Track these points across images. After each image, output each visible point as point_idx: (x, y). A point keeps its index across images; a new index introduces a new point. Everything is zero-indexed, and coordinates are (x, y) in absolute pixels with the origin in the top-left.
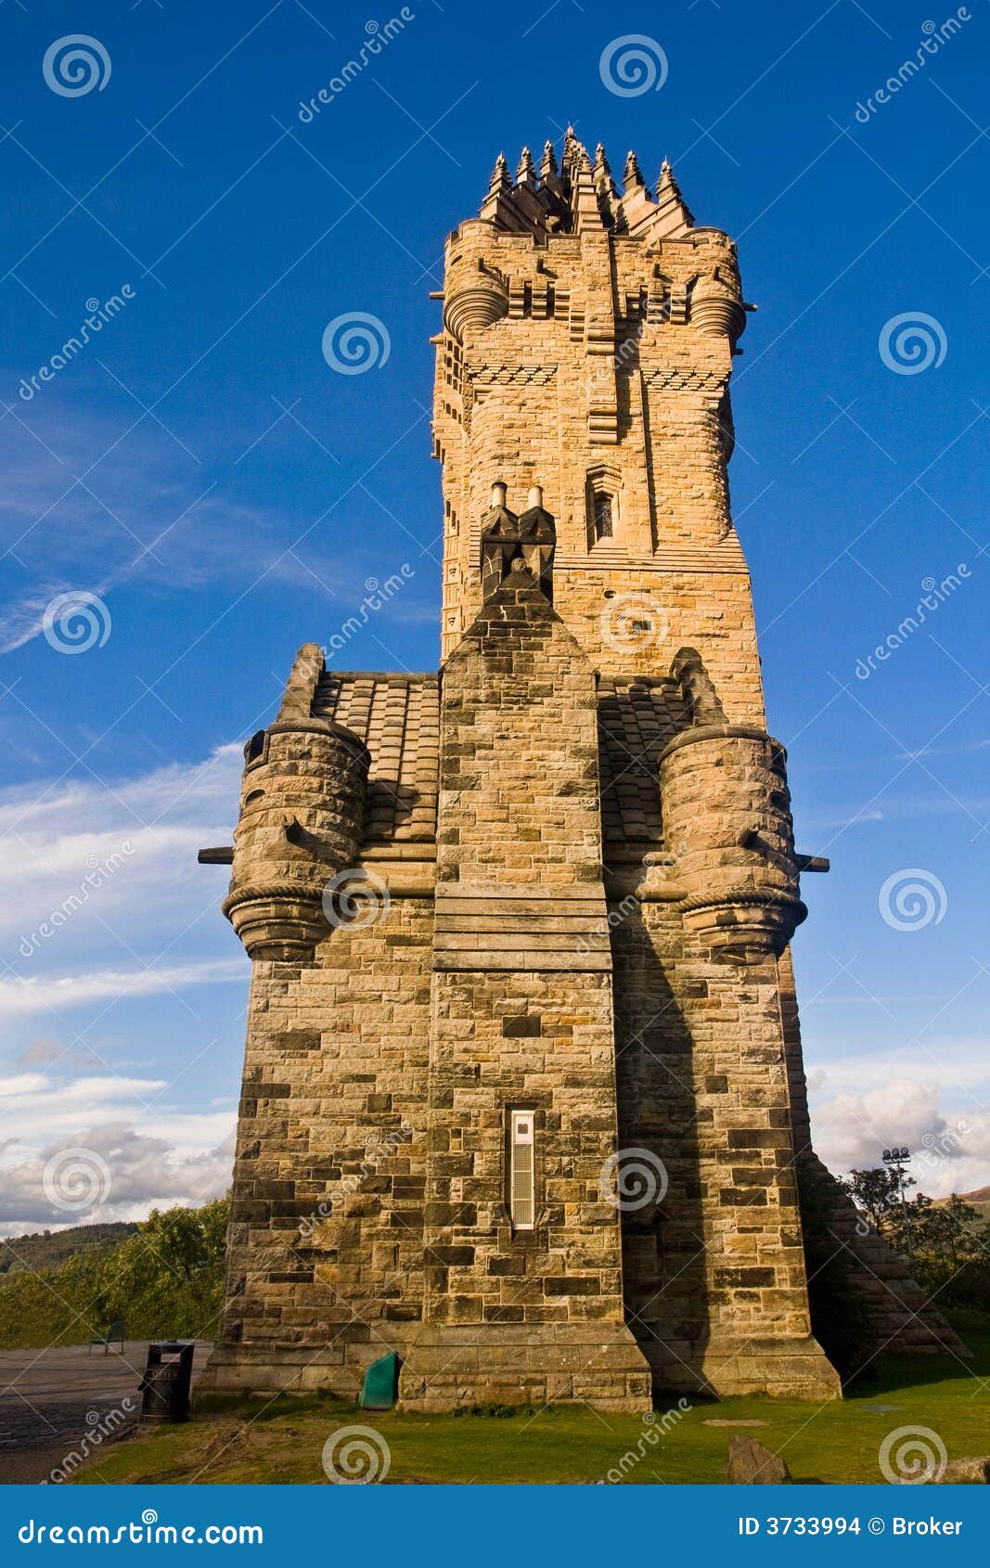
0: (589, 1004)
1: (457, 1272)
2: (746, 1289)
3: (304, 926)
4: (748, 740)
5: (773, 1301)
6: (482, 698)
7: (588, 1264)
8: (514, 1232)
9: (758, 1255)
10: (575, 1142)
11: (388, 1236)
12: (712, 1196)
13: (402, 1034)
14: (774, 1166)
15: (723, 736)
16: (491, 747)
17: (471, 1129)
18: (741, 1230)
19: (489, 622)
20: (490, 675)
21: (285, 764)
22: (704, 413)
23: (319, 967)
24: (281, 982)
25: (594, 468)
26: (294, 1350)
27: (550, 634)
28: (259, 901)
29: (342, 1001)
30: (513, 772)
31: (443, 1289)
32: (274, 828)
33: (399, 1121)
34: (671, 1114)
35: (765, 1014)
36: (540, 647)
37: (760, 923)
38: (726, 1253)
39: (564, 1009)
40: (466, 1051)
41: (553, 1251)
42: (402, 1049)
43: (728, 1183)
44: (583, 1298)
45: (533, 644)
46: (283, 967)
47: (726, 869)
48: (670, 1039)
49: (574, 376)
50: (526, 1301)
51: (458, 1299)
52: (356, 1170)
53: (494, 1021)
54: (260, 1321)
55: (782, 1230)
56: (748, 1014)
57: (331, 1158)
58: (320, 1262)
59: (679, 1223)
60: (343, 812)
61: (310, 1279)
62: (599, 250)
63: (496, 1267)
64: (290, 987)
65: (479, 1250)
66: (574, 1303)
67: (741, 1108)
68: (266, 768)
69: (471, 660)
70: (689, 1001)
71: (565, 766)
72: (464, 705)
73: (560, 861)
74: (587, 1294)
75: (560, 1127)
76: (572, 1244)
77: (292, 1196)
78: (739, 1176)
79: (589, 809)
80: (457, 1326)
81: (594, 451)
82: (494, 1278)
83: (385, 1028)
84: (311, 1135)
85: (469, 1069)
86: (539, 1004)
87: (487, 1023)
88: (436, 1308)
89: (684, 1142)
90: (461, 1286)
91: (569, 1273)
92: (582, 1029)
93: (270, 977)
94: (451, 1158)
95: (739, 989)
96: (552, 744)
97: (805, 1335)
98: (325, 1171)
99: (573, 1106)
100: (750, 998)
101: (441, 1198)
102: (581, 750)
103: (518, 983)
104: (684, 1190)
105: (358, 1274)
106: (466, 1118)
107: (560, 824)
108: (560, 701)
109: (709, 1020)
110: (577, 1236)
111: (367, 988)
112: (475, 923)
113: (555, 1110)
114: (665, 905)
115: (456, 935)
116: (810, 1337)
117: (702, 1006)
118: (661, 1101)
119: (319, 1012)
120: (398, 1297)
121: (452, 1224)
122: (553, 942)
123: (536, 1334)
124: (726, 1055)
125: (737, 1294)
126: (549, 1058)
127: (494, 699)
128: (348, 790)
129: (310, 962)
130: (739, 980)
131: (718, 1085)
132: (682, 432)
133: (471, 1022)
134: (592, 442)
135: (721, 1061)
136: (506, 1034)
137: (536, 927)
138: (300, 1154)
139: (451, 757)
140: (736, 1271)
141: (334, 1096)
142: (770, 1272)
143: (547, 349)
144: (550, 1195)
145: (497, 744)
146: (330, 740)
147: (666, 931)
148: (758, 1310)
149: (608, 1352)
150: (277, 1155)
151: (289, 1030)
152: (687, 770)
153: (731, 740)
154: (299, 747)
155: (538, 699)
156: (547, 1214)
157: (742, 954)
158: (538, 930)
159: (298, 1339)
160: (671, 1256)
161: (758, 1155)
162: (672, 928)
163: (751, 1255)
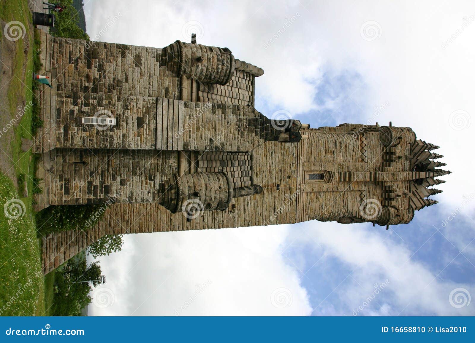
0: (146, 142)
1: (71, 101)
2: (64, 186)
3: (172, 63)
4: (227, 197)
5: (60, 194)
6: (240, 117)
7: (72, 138)
8: (82, 117)
9: (73, 191)
10: (107, 136)
11: (81, 85)
12: (90, 179)
13: (139, 91)
14: (99, 198)
15: (229, 189)
16: (225, 119)
17: (111, 107)
18: (80, 187)
19: (265, 120)
20: (248, 120)
21: (220, 58)
22: (351, 211)
23: (160, 67)
24: (155, 57)
25: (332, 173)
26: (50, 58)
27: (260, 138)
28: (179, 50)
29: (150, 74)
30: (217, 125)
31: (66, 97)
32: (201, 54)
33: (114, 89)
34: (114, 168)
35: (144, 198)
36: (256, 135)
37: (171, 197)
38: (74, 182)
39: (145, 135)
40: (133, 106)
41: (76, 128)
42: (135, 91)
43: (94, 184)
44: (63, 136)
45: (257, 133)
46: (160, 57)
47: (187, 188)
48: (137, 169)
49: (363, 168)
50: (62, 120)
51: (64, 101)
52: (100, 76)
53: (142, 114)
54: (58, 48)
55: (80, 199)
56: (144, 193)
57: (104, 69)
58: (75, 65)
59: (83, 169)
60: (206, 75)
61: (70, 63)
62: (406, 177)
63: (72, 112)
64: (154, 59)
65: (77, 107)
66: (61, 133)
67: (116, 189)
68: (219, 53)
69: (253, 114)
70: (148, 176)
71: (219, 141)
72: (238, 112)
73: (190, 138)
74: (64, 137)
75: (111, 132)
76: (78, 134)
77: (93, 58)
78: (96, 187)
79: (206, 147)
80: (56, 101)
81: (337, 174)
82: (69, 111)
83: (141, 86)
84: (111, 64)
85: (128, 107)
86: (146, 127)
87: (141, 112)
88: (61, 95)
89: (106, 172)
90: (67, 102)
91: (70, 132)
92: (139, 140)
93: (157, 53)
94: (103, 100)
95: (151, 191)
96: (226, 137)
97: (50, 203)
98: (100, 67)
99: (117, 136)
100: (149, 194)
101: (91, 97)
102: (224, 145)
103: (153, 122)
104: (92, 171)
105: (71, 76)
106: (114, 105)
107: (201, 138)
108: (240, 140)
109: (142, 181)
110: (80, 135)
111: (153, 81)
112: (171, 111)
113: (116, 131)
114: (177, 170)
115: (167, 105)
116: (50, 204)
117: (146, 179)
118: (118, 166)
119: (146, 67)
120: (64, 87)
121: (84, 100)
122: (165, 133)
123: (54, 122)
124: (132, 185)
125: (62, 184)
126: (131, 130)
127: (240, 120)
128: (213, 77)
129: (161, 65)
130: (154, 191)
131: (123, 183)
132: (344, 203)
133: (142, 108)
134: (341, 173)
135: (130, 184)
136: (138, 118)
137: (170, 128)
138: (105, 61)
139: (222, 107)
140: (69, 184)
141: (122, 71)
142: (68, 194)
143: (372, 159)
144: (91, 128)
145: (226, 121)
146: (228, 72)
147: (169, 170)
148: (58, 190)
149: (48, 142)
150: (105, 54)
151: (141, 58)
152: (218, 178)
153: (227, 192)
154: (226, 63)
155: (240, 134)
156: (86, 127)
157: (162, 192)
158: (169, 129)
159: (53, 59)
160: (74, 166)
161: (102, 193)
162: (170, 172)
163: (73, 189)
